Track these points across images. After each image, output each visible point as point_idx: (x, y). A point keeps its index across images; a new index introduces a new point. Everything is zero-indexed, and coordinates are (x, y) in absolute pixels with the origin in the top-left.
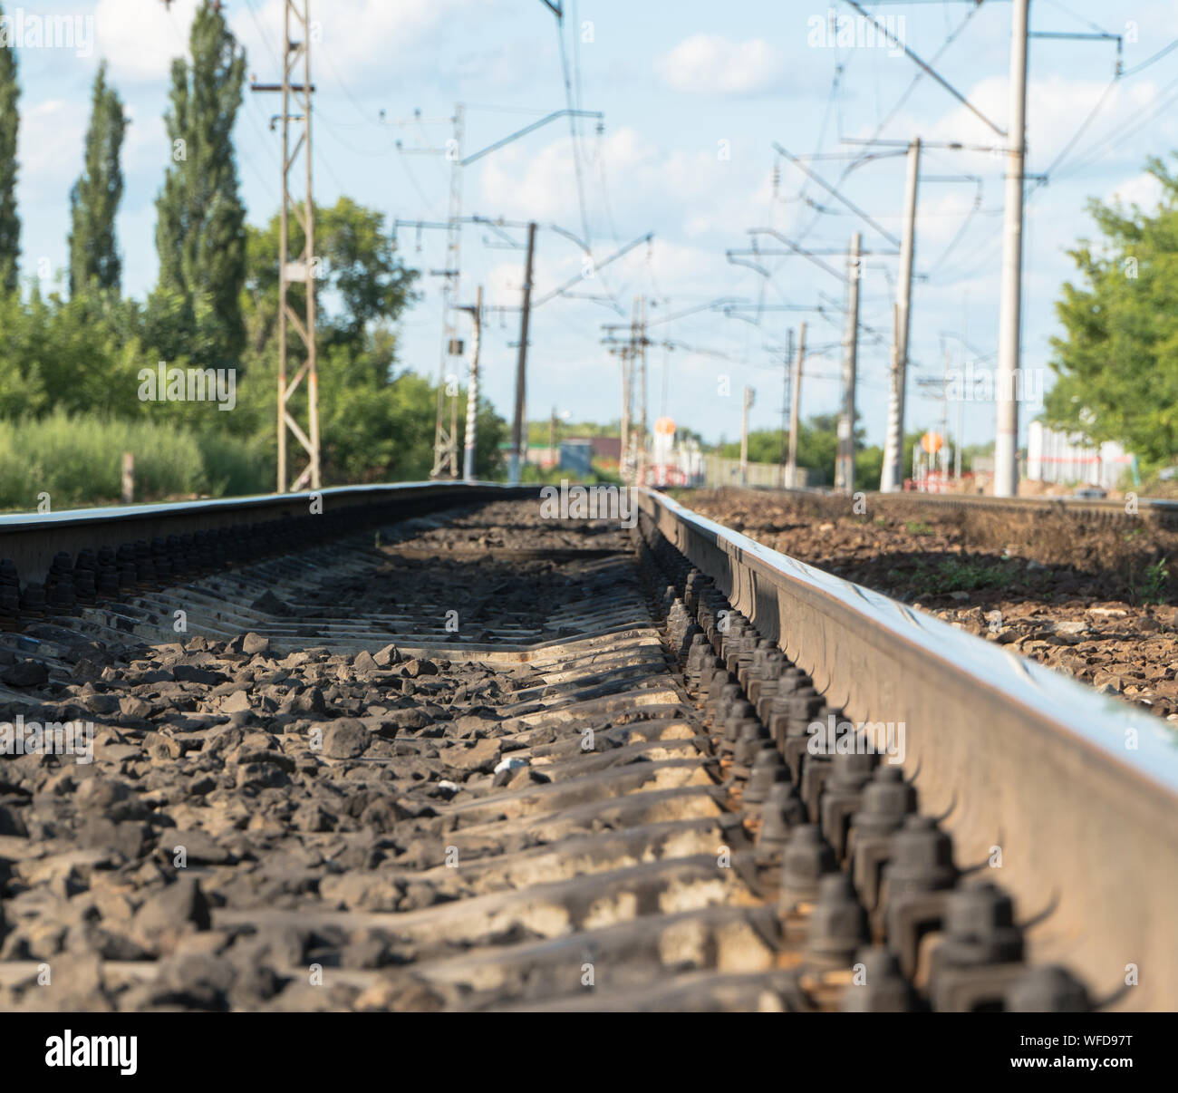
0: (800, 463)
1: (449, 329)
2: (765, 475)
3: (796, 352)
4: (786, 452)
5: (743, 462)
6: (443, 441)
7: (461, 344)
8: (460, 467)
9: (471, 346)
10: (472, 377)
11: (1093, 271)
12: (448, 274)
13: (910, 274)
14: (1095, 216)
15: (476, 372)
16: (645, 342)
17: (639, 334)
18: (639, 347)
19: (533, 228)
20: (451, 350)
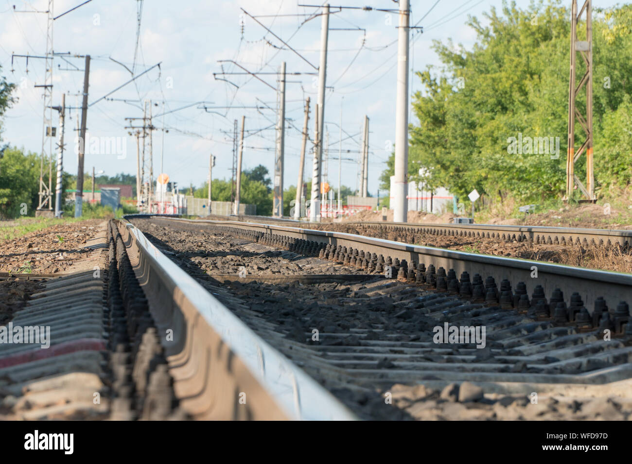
0: (242, 201)
1: (46, 120)
2: (222, 209)
3: (239, 133)
4: (234, 194)
5: (209, 200)
6: (44, 189)
7: (54, 129)
8: (53, 206)
9: (59, 131)
10: (59, 150)
11: (432, 84)
12: (46, 87)
13: (324, 87)
14: (437, 51)
15: (62, 147)
16: (152, 128)
17: (148, 123)
18: (148, 131)
19: (88, 59)
20: (47, 134)
